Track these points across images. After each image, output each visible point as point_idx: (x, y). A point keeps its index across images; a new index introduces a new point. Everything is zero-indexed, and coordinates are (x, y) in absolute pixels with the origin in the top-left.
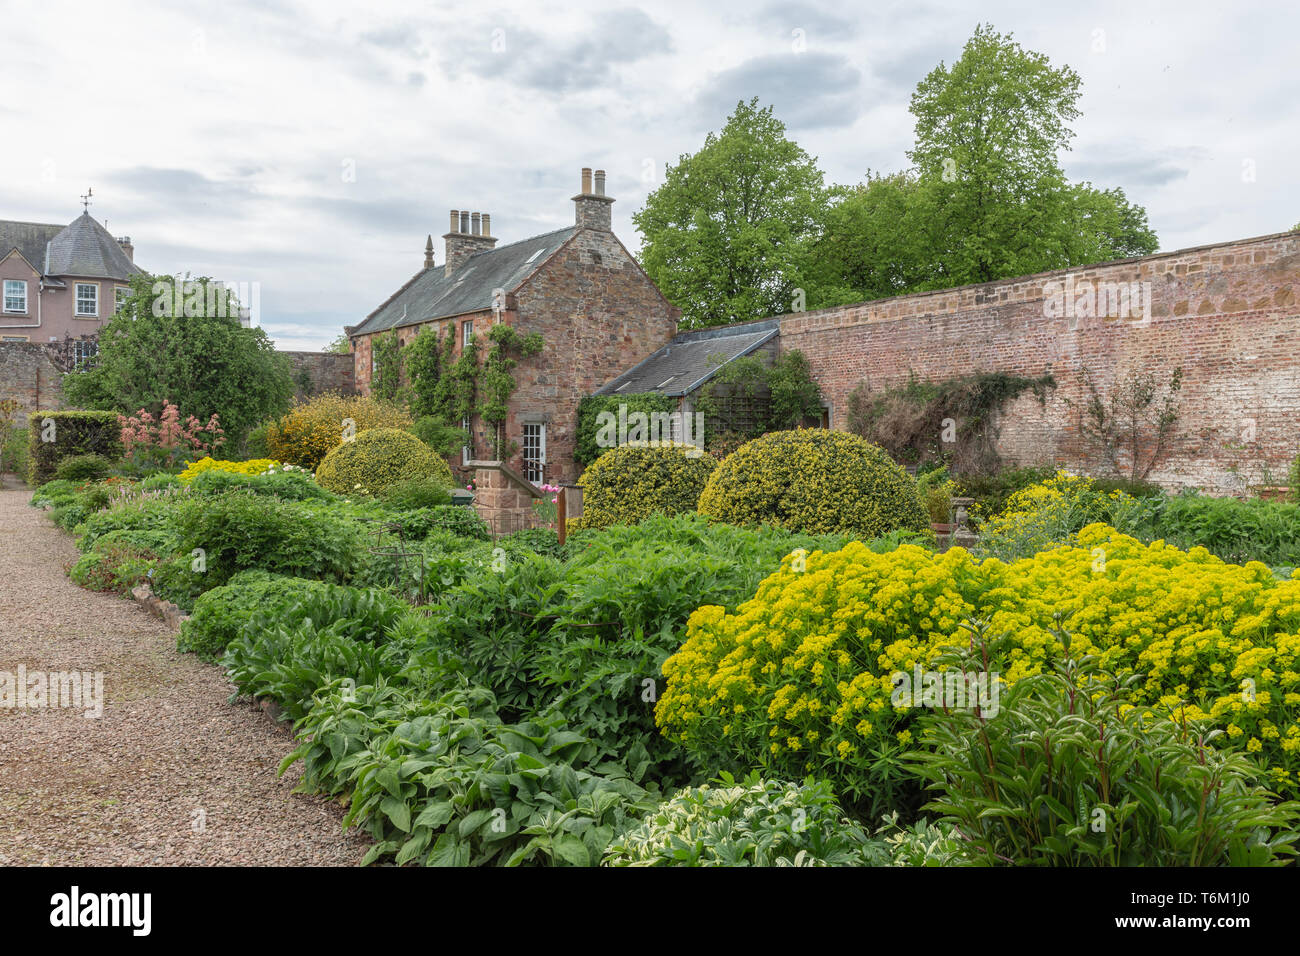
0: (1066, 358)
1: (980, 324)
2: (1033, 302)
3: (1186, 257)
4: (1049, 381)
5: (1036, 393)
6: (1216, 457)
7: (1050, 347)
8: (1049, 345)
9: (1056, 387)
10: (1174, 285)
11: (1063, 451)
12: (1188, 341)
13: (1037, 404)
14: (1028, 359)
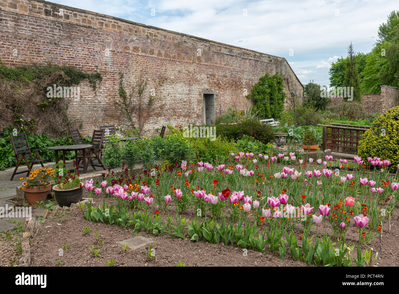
0: (106, 64)
1: (48, 30)
2: (86, 27)
3: (152, 30)
4: (98, 77)
5: (90, 82)
6: (164, 116)
7: (97, 56)
8: (96, 55)
9: (101, 80)
10: (149, 41)
11: (107, 115)
12: (155, 67)
13: (91, 89)
14: (84, 61)
